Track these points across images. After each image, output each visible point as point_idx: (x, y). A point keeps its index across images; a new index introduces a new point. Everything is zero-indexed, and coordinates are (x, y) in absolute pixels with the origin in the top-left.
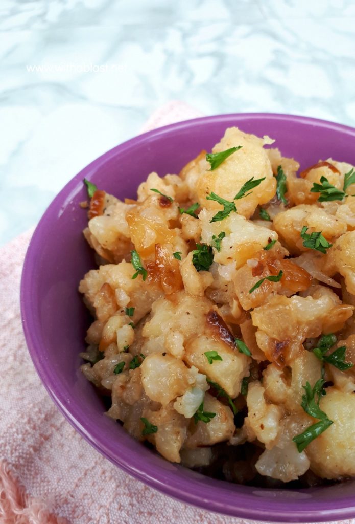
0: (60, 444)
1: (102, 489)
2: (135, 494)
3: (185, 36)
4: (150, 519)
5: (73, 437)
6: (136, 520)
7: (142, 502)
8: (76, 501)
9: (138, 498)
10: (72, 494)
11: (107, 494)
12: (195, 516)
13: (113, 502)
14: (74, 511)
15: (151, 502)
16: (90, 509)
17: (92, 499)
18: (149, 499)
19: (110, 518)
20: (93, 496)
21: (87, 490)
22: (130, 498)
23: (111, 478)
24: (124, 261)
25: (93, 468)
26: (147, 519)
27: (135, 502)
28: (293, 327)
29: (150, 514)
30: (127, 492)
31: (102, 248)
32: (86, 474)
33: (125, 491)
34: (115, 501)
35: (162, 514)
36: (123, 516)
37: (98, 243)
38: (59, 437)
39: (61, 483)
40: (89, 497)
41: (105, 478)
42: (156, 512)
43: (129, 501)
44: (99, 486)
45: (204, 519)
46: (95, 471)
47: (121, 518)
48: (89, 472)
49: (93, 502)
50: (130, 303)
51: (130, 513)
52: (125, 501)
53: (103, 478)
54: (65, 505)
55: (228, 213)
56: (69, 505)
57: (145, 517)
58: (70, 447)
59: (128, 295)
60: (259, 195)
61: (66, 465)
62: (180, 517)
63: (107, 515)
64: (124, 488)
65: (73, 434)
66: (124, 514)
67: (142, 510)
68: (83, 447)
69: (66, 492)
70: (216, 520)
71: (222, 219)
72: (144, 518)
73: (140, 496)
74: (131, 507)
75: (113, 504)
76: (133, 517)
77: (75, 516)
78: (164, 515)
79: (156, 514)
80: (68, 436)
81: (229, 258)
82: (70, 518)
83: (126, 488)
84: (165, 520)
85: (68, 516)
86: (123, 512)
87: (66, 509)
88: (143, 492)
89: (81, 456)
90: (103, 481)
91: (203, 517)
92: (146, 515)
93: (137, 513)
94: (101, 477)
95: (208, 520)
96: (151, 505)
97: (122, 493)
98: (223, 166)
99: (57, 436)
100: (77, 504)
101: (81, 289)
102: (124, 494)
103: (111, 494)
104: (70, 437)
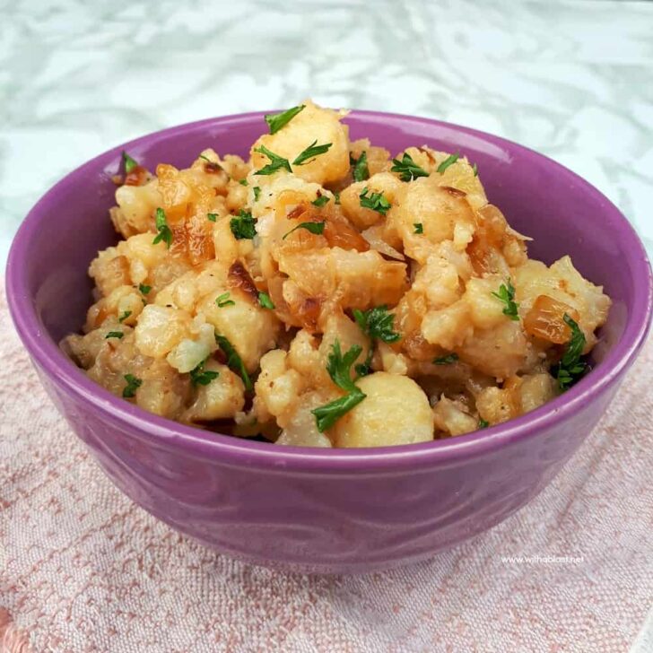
0: (24, 516)
1: (71, 577)
2: (117, 588)
3: (314, 70)
4: (131, 623)
5: (45, 509)
6: (110, 620)
7: (124, 600)
8: (29, 590)
9: (120, 593)
10: (25, 580)
11: (75, 583)
12: (198, 624)
13: (82, 593)
14: (22, 604)
15: (138, 602)
16: (46, 603)
17: (53, 589)
18: (136, 598)
19: (73, 613)
20: (55, 585)
21: (48, 577)
22: (107, 592)
23: (86, 565)
24: (149, 232)
25: (65, 549)
26: (126, 621)
27: (113, 596)
28: (330, 283)
29: (133, 615)
30: (106, 583)
31: (128, 226)
32: (51, 557)
33: (103, 582)
34: (85, 593)
35: (150, 617)
36: (92, 612)
37: (124, 219)
38: (25, 507)
39: (13, 565)
40: (49, 586)
41: (78, 562)
42: (142, 614)
43: (104, 595)
44: (66, 572)
45: (212, 629)
46: (65, 554)
47: (88, 615)
48: (57, 555)
49: (53, 593)
50: (147, 280)
51: (102, 609)
52: (100, 594)
53: (75, 563)
54: (10, 594)
55: (277, 168)
56: (17, 595)
57: (124, 619)
58: (37, 521)
59: (147, 269)
60: (325, 164)
61: (26, 544)
62: (175, 625)
63: (70, 609)
64: (102, 579)
65: (47, 504)
66: (93, 609)
67: (121, 609)
68: (57, 524)
69: (17, 577)
70: (228, 632)
71: (269, 174)
72: (121, 619)
73: (123, 591)
74: (106, 602)
75: (80, 596)
76: (107, 616)
77: (22, 610)
78: (153, 619)
79: (140, 617)
80: (39, 508)
81: (268, 208)
82: (13, 612)
83: (106, 579)
84: (152, 625)
85: (11, 607)
86: (92, 607)
87: (10, 599)
88: (128, 588)
89: (51, 534)
90: (74, 566)
91: (210, 627)
92: (126, 616)
93: (113, 612)
94: (72, 561)
95: (217, 631)
96: (136, 604)
97: (97, 583)
98: (285, 129)
99: (22, 505)
100: (29, 595)
101: (92, 270)
102: (101, 585)
103: (81, 584)
104: (42, 508)
